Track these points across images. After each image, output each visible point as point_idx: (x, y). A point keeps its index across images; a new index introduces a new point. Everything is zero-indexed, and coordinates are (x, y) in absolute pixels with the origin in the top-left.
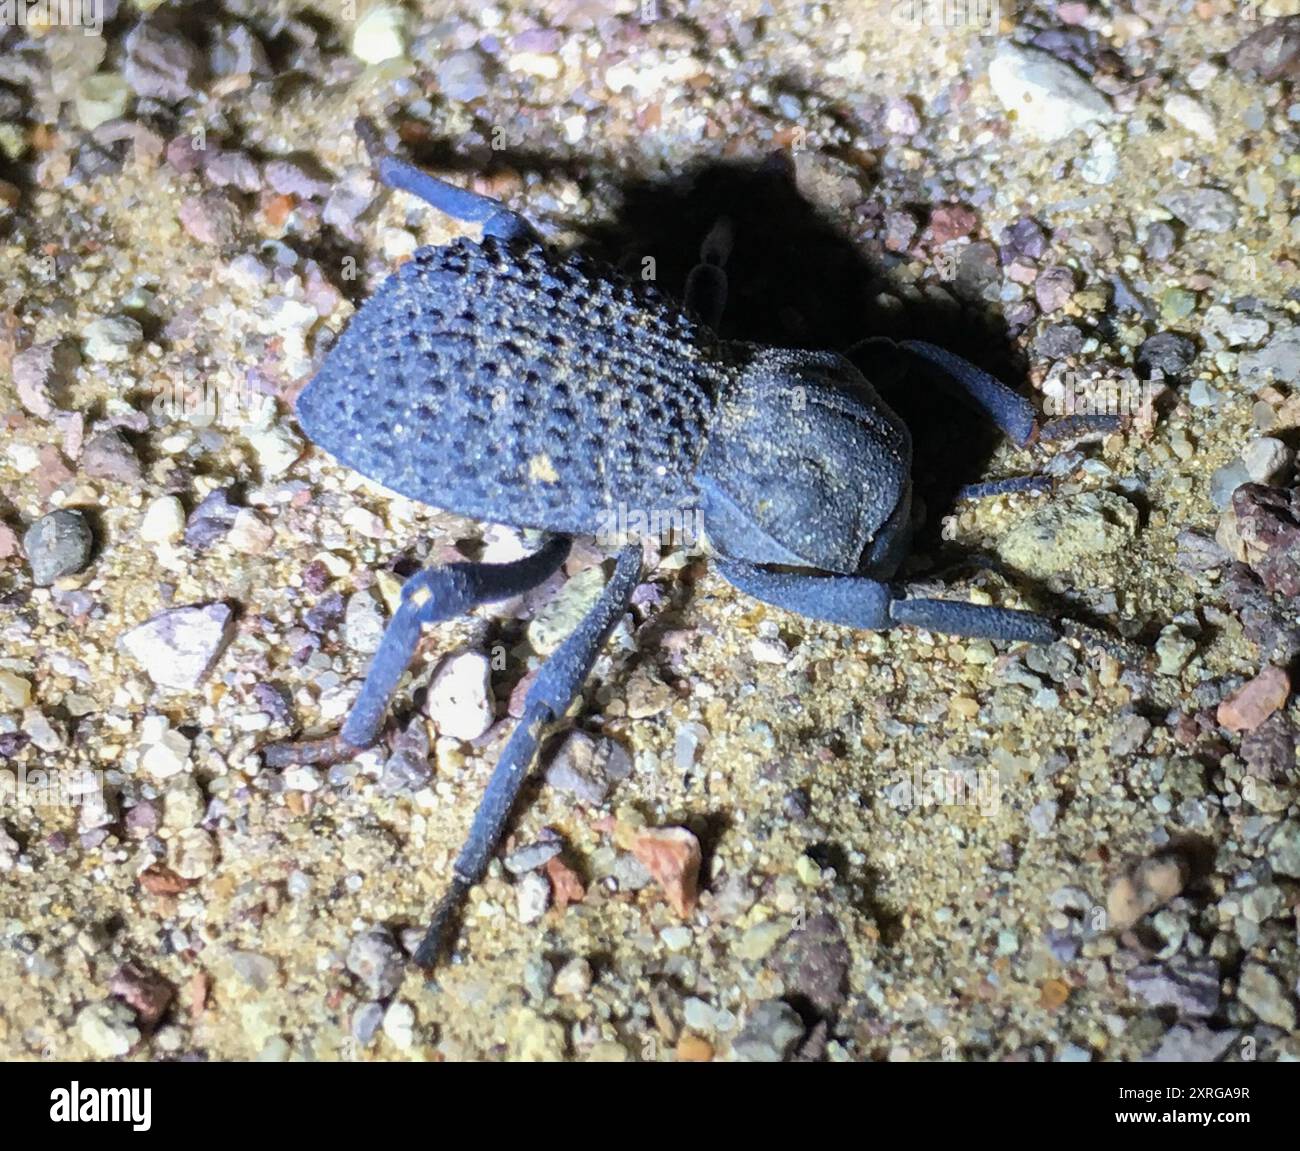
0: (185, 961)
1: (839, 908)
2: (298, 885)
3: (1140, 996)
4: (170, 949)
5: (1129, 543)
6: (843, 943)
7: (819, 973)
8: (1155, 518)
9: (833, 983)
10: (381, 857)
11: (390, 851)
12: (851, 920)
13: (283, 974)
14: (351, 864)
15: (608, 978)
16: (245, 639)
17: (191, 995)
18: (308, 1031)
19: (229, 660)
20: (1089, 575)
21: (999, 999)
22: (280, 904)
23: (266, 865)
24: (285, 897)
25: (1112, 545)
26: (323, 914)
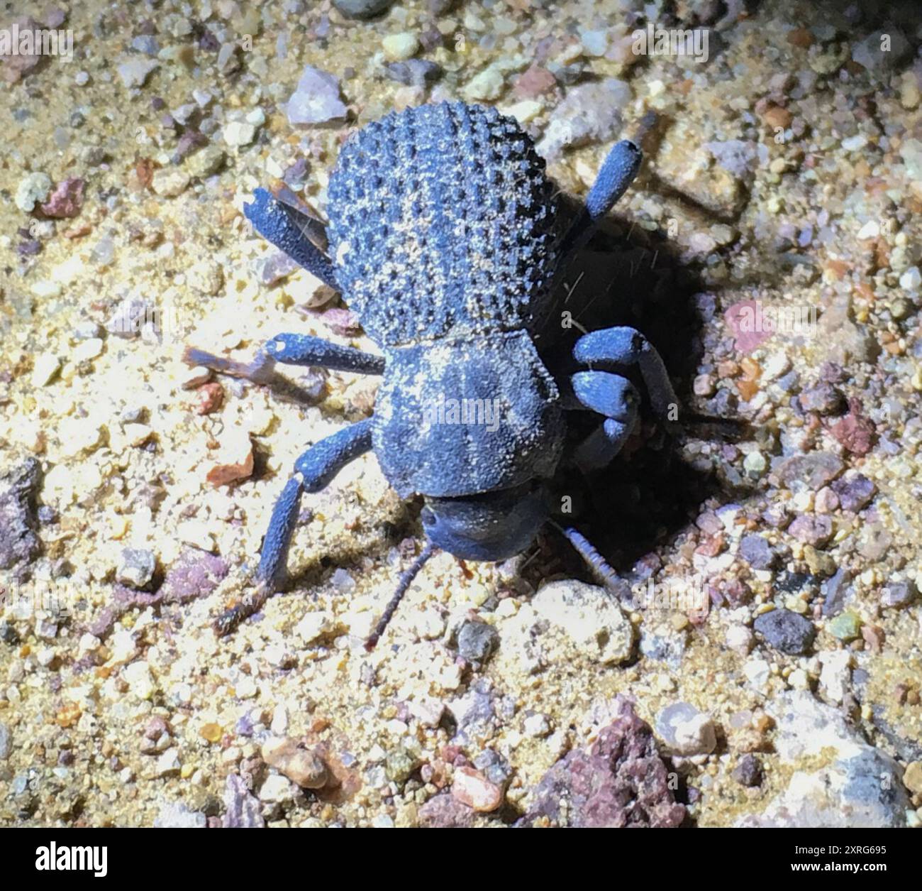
0: (99, 211)
1: (236, 573)
2: (166, 250)
3: (225, 788)
4: (104, 199)
5: (596, 662)
6: (215, 587)
7: (187, 580)
8: (631, 672)
9: (185, 592)
10: (200, 287)
11: (207, 290)
12: (233, 585)
13: (104, 270)
14: (189, 272)
15: (147, 454)
16: (333, 135)
17: (77, 225)
18: (72, 300)
19: (315, 134)
20: (551, 643)
21: (206, 700)
22: (149, 245)
23: (175, 226)
24: (154, 246)
25: (583, 649)
26: (153, 272)
